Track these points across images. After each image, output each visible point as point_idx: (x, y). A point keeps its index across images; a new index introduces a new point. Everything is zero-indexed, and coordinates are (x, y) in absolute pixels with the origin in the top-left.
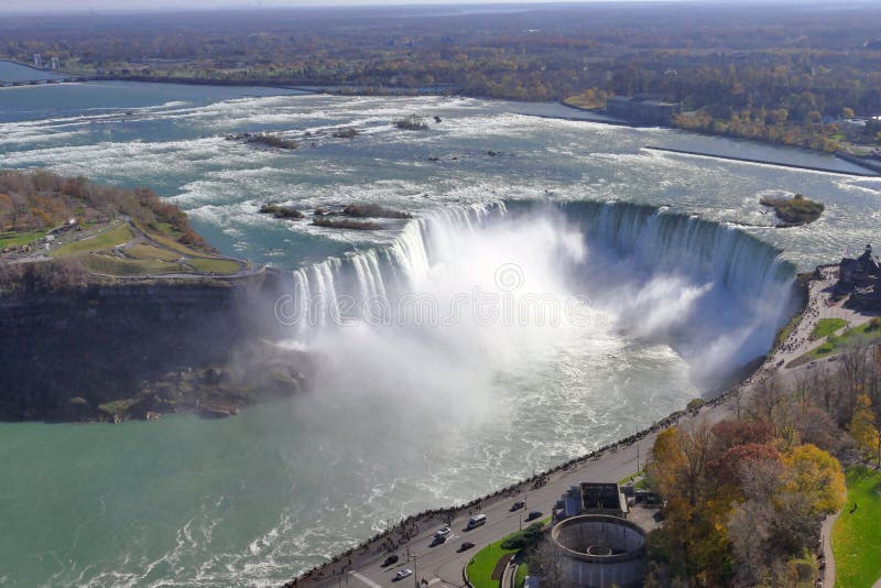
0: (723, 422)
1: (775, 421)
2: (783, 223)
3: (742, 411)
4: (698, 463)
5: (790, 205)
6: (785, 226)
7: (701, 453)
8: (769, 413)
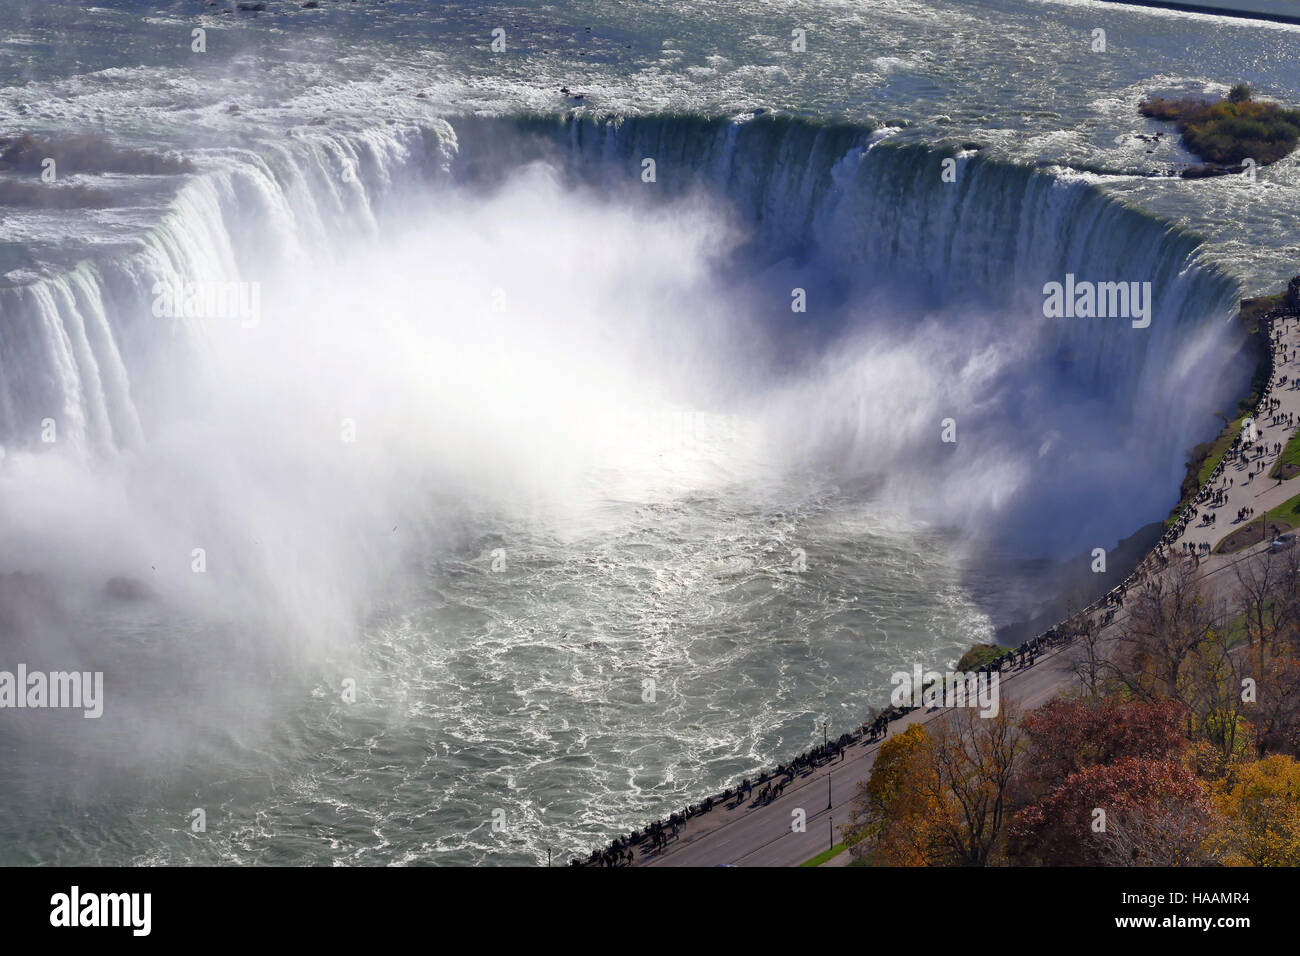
0: (1052, 705)
1: (1189, 697)
2: (1201, 166)
3: (1101, 673)
4: (988, 819)
5: (1216, 116)
6: (1206, 174)
7: (994, 790)
8: (1173, 675)
